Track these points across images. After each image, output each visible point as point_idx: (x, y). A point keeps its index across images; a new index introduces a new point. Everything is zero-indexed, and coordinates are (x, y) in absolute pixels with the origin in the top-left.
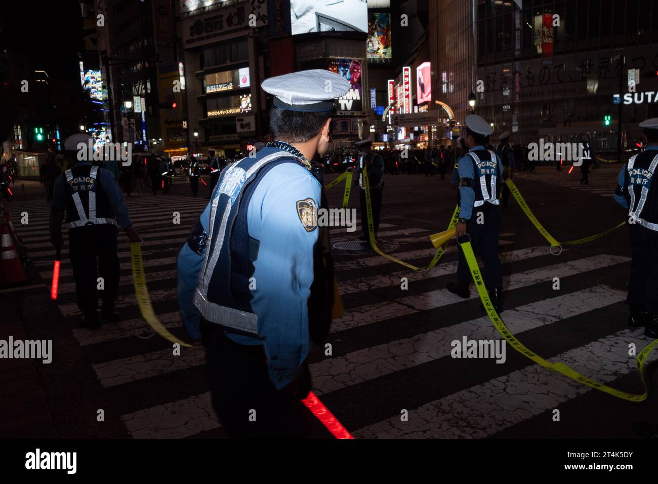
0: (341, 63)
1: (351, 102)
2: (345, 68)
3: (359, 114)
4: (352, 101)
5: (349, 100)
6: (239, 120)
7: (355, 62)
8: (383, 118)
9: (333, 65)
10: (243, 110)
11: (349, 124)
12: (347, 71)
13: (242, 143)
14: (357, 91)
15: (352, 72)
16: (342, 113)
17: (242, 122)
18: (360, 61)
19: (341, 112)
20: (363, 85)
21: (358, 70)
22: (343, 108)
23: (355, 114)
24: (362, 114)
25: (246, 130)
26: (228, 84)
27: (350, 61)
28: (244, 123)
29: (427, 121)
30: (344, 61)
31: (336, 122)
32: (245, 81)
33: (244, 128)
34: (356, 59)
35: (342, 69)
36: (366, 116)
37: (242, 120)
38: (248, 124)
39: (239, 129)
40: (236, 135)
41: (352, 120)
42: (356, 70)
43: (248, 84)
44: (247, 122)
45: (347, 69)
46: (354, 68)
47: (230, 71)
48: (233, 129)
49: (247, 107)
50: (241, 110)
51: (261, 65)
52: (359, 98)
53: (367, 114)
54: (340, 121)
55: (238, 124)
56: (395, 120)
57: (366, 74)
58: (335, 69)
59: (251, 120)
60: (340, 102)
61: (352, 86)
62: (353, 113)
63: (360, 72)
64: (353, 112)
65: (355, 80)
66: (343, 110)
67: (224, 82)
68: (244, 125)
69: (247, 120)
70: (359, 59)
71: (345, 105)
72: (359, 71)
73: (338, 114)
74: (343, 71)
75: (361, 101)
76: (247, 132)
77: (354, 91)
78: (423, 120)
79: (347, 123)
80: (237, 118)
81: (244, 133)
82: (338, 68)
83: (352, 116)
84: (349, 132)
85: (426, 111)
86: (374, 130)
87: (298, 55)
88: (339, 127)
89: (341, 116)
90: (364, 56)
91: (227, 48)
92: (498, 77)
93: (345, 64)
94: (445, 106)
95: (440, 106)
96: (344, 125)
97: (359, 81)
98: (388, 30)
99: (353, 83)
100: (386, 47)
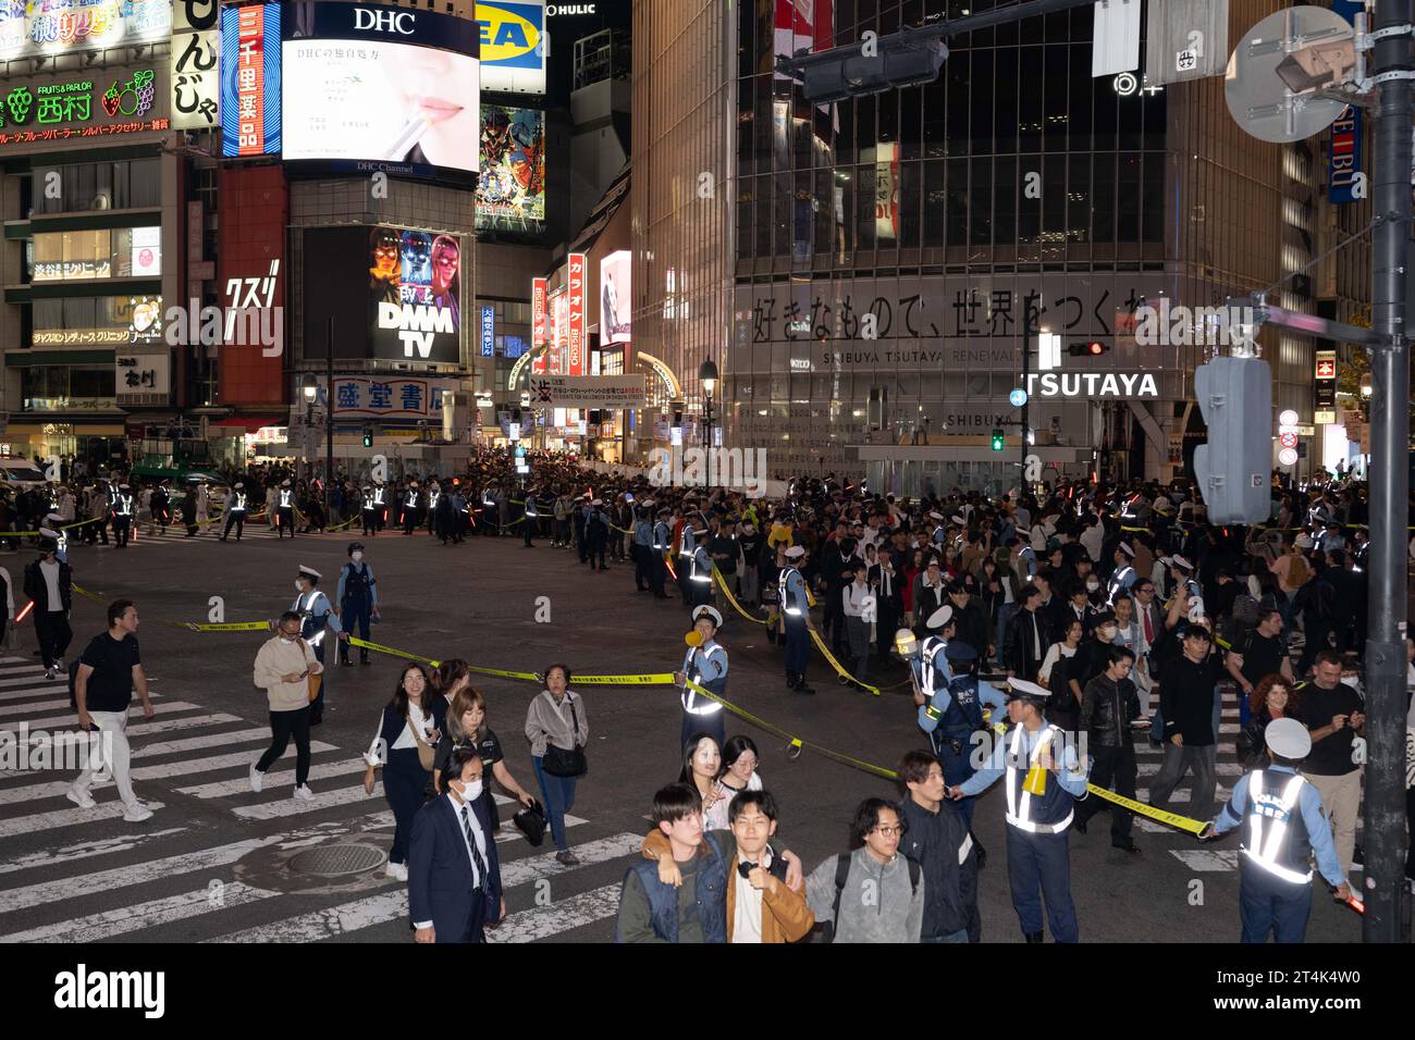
0: (409, 241)
1: (431, 337)
2: (418, 254)
3: (451, 370)
4: (433, 335)
5: (425, 334)
6: (124, 363)
7: (444, 241)
8: (510, 382)
9: (387, 244)
10: (137, 335)
11: (422, 394)
12: (424, 261)
13: (128, 422)
14: (446, 312)
15: (434, 265)
16: (405, 366)
17: (132, 368)
18: (457, 238)
19: (404, 362)
20: (464, 296)
21: (451, 260)
22: (409, 352)
23: (440, 370)
24: (457, 370)
25: (142, 389)
26: (97, 264)
27: (433, 236)
28: (139, 370)
29: (620, 398)
30: (416, 237)
31: (390, 386)
32: (147, 260)
33: (137, 384)
34: (447, 234)
35: (411, 255)
36: (468, 375)
37: (133, 362)
38: (149, 376)
39: (122, 387)
40: (113, 400)
41: (431, 382)
42: (445, 261)
43: (153, 269)
44: (148, 371)
45: (422, 257)
46: (441, 255)
47: (107, 233)
48: (106, 385)
49: (148, 330)
50: (132, 336)
51: (196, 225)
52: (450, 330)
53: (470, 371)
54: (402, 385)
55: (121, 374)
56: (541, 388)
57: (470, 272)
58: (392, 254)
59: (161, 365)
60: (402, 336)
61: (434, 300)
62: (435, 368)
63: (456, 266)
64: (434, 363)
65: (444, 285)
66: (409, 358)
67: (88, 256)
68: (137, 376)
69: (145, 364)
70: (457, 233)
71: (415, 343)
72: (454, 263)
73: (397, 367)
74: (411, 260)
75: (455, 336)
76: (145, 396)
77: (439, 310)
78: (611, 394)
79: (418, 389)
80: (117, 358)
81: (137, 397)
82: (399, 253)
83: (431, 374)
84: (423, 413)
85: (619, 371)
86: (489, 404)
87: (297, 211)
88: (396, 400)
89: (403, 372)
90: (469, 226)
91: (102, 168)
92: (779, 310)
93: (417, 244)
94: (660, 366)
95: (649, 365)
96: (411, 394)
97: (454, 287)
98: (537, 151)
99: (436, 293)
100: (532, 192)
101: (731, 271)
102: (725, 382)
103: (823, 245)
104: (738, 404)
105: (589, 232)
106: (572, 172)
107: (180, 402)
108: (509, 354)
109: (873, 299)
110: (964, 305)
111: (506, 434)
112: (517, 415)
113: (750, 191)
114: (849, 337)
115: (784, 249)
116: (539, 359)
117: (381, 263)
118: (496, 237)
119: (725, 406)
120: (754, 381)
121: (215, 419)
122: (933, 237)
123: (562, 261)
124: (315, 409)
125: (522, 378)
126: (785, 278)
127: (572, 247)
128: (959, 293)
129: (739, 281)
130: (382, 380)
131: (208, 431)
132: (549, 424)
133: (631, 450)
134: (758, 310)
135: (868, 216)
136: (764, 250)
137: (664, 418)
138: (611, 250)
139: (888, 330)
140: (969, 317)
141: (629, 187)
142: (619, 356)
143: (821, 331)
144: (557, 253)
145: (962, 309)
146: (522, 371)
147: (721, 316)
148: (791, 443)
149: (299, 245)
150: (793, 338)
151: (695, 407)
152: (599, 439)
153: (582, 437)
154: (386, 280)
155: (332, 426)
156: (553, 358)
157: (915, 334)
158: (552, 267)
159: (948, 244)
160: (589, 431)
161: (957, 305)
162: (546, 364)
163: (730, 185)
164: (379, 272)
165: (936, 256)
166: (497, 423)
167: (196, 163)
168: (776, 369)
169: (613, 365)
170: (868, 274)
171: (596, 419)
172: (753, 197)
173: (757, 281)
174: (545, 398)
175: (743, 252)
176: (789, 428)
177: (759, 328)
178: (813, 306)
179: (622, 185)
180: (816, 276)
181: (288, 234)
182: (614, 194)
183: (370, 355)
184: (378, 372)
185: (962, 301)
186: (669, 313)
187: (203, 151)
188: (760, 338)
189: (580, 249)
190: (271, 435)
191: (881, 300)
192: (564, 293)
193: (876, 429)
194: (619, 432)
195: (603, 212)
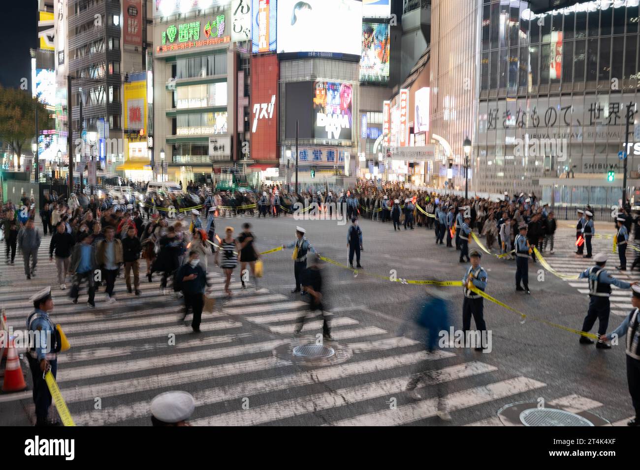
0: (331, 87)
2: (334, 92)
3: (348, 144)
4: (340, 129)
5: (337, 128)
6: (212, 142)
7: (345, 86)
8: (374, 149)
9: (321, 88)
10: (217, 131)
11: (335, 155)
12: (337, 95)
13: (214, 166)
15: (342, 96)
16: (328, 143)
17: (215, 144)
18: (351, 85)
19: (327, 141)
20: (354, 110)
21: (348, 94)
23: (343, 144)
24: (350, 144)
25: (219, 153)
26: (202, 100)
27: (340, 84)
28: (218, 145)
29: (423, 156)
30: (333, 84)
31: (322, 151)
32: (221, 98)
33: (217, 151)
34: (347, 83)
35: (331, 92)
36: (355, 146)
37: (216, 141)
38: (222, 147)
39: (211, 152)
40: (208, 158)
41: (339, 149)
42: (346, 95)
43: (224, 103)
44: (222, 145)
45: (336, 93)
47: (205, 86)
48: (204, 151)
49: (222, 128)
50: (215, 131)
51: (241, 82)
52: (348, 127)
53: (356, 144)
54: (326, 151)
55: (211, 146)
56: (387, 152)
57: (357, 100)
58: (323, 93)
59: (226, 142)
60: (327, 129)
61: (341, 112)
62: (341, 143)
63: (351, 97)
64: (340, 141)
65: (345, 106)
66: (330, 139)
67: (198, 96)
68: (217, 147)
69: (220, 142)
71: (332, 132)
72: (350, 95)
73: (324, 142)
74: (331, 94)
76: (221, 156)
77: (343, 117)
78: (419, 154)
79: (333, 153)
80: (210, 140)
81: (217, 156)
82: (326, 92)
83: (340, 145)
84: (336, 163)
85: (423, 144)
86: (364, 160)
87: (283, 74)
88: (324, 157)
89: (327, 145)
90: (357, 79)
91: (204, 59)
92: (500, 114)
93: (333, 87)
94: (443, 141)
95: (437, 141)
96: (330, 155)
97: (350, 107)
98: (386, 43)
99: (342, 109)
100: (384, 62)
101: (477, 96)
102: (474, 148)
103: (523, 83)
104: (479, 159)
105: (409, 80)
106: (402, 53)
107: (235, 158)
108: (373, 136)
109: (547, 108)
110: (595, 111)
111: (371, 172)
112: (377, 164)
113: (487, 58)
114: (535, 127)
115: (504, 85)
116: (386, 139)
117: (318, 97)
118: (367, 84)
119: (473, 160)
120: (487, 148)
121: (249, 165)
122: (579, 76)
123: (397, 93)
124: (290, 162)
125: (379, 148)
126: (504, 99)
127: (402, 87)
128: (592, 105)
129: (481, 101)
130: (318, 148)
131: (247, 171)
132: (390, 168)
133: (428, 179)
134: (490, 114)
135: (546, 68)
136: (493, 86)
137: (444, 165)
138: (420, 88)
139: (554, 123)
140: (597, 115)
141: (429, 58)
142: (423, 136)
143: (521, 124)
144: (395, 90)
145: (593, 113)
146: (380, 144)
147: (472, 117)
148: (505, 177)
149: (283, 89)
150: (507, 127)
151: (459, 160)
152: (413, 175)
153: (406, 174)
154: (321, 105)
155: (297, 169)
156: (392, 139)
157: (568, 125)
158: (392, 97)
159: (587, 80)
160: (409, 171)
161: (591, 110)
162: (389, 141)
163: (478, 56)
164: (317, 101)
165: (580, 86)
166: (367, 166)
167: (241, 56)
168: (499, 142)
169: (420, 141)
170: (546, 96)
171: (412, 165)
172: (489, 61)
173: (490, 100)
174: (389, 156)
175: (484, 87)
176: (504, 170)
177: (491, 124)
178: (517, 112)
179: (426, 58)
180: (519, 98)
181: (279, 85)
182: (421, 62)
183: (313, 137)
184: (317, 145)
185: (593, 107)
186: (446, 117)
187: (244, 51)
188: (491, 127)
189: (406, 87)
190: (272, 172)
191: (551, 108)
192: (398, 108)
193: (548, 170)
194: (423, 172)
195: (417, 70)
